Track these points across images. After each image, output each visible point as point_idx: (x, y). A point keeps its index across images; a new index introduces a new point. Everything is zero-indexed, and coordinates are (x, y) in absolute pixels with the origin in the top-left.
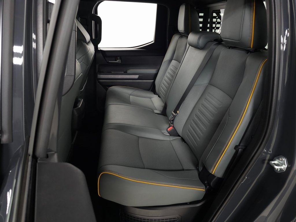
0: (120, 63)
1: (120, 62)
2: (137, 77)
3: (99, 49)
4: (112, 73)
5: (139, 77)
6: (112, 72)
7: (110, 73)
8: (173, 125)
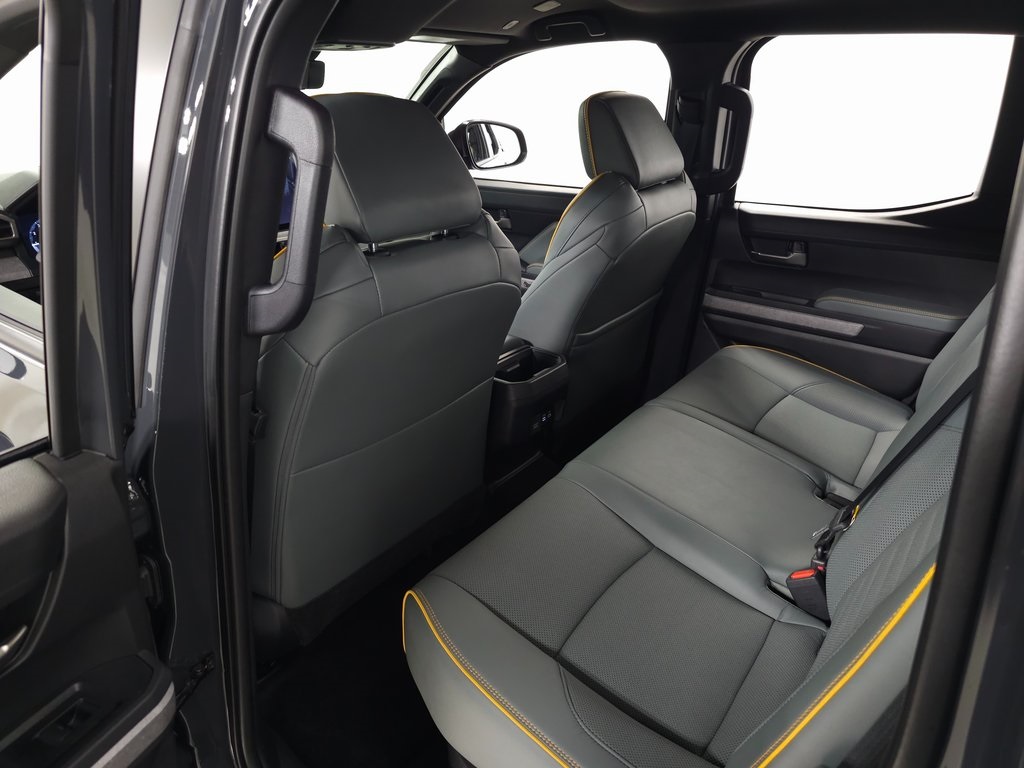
0: (801, 266)
1: (803, 262)
2: (853, 329)
3: (736, 206)
4: (761, 296)
5: (863, 330)
6: (763, 294)
7: (753, 296)
8: (826, 565)
